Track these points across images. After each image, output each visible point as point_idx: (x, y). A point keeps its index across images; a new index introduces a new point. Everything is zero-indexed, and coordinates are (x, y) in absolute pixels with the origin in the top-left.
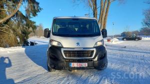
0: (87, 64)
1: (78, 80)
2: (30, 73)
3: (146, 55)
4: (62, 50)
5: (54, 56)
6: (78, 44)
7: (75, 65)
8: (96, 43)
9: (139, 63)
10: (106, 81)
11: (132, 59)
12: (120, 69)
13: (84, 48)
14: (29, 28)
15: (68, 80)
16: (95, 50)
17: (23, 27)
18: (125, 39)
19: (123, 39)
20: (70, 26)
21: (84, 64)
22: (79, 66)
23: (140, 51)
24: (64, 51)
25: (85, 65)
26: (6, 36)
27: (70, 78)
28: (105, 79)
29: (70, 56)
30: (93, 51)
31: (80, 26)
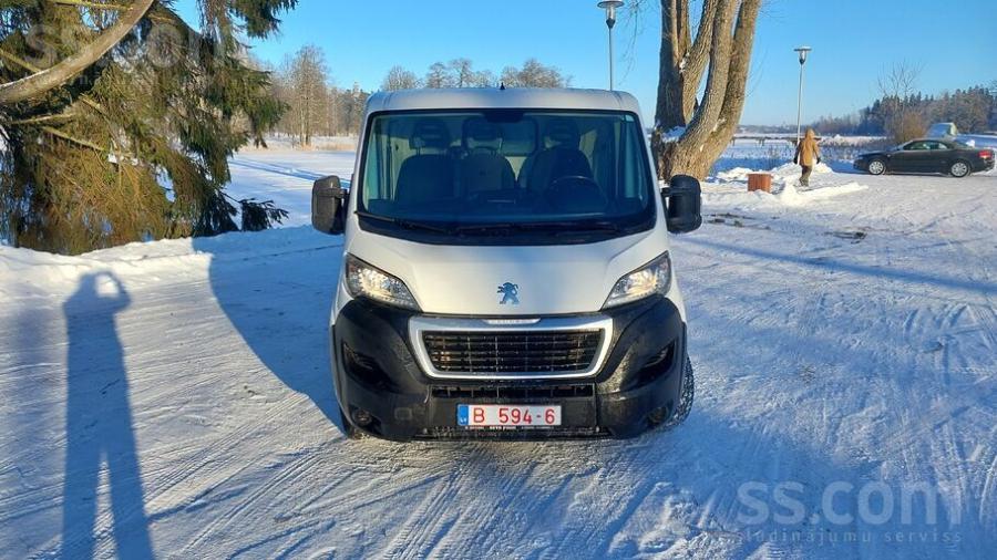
0: (557, 410)
1: (504, 504)
2: (237, 443)
3: (974, 309)
4: (416, 329)
5: (371, 361)
6: (508, 290)
7: (490, 415)
8: (621, 285)
9: (908, 378)
10: (668, 511)
11: (875, 346)
12: (770, 428)
13: (543, 318)
14: (228, 114)
15: (451, 495)
16: (607, 326)
17: (192, 109)
18: (875, 166)
19: (862, 166)
20: (472, 144)
21: (542, 409)
22: (510, 424)
23: (952, 271)
24: (426, 336)
25: (548, 415)
26: (89, 167)
27: (464, 482)
28: (662, 494)
29: (463, 367)
30: (596, 337)
31: (538, 144)
